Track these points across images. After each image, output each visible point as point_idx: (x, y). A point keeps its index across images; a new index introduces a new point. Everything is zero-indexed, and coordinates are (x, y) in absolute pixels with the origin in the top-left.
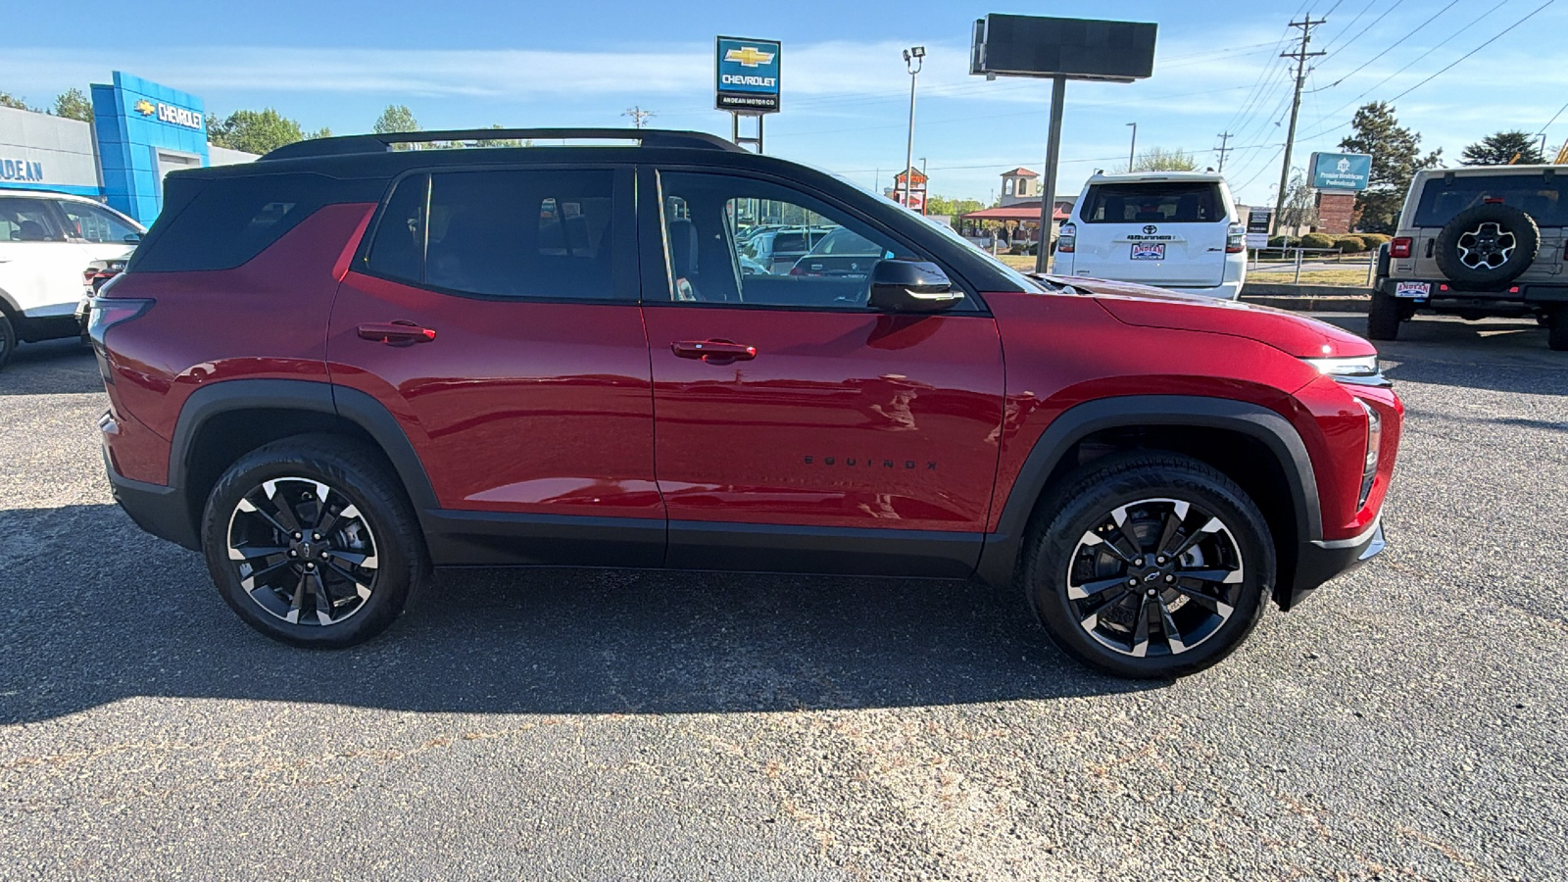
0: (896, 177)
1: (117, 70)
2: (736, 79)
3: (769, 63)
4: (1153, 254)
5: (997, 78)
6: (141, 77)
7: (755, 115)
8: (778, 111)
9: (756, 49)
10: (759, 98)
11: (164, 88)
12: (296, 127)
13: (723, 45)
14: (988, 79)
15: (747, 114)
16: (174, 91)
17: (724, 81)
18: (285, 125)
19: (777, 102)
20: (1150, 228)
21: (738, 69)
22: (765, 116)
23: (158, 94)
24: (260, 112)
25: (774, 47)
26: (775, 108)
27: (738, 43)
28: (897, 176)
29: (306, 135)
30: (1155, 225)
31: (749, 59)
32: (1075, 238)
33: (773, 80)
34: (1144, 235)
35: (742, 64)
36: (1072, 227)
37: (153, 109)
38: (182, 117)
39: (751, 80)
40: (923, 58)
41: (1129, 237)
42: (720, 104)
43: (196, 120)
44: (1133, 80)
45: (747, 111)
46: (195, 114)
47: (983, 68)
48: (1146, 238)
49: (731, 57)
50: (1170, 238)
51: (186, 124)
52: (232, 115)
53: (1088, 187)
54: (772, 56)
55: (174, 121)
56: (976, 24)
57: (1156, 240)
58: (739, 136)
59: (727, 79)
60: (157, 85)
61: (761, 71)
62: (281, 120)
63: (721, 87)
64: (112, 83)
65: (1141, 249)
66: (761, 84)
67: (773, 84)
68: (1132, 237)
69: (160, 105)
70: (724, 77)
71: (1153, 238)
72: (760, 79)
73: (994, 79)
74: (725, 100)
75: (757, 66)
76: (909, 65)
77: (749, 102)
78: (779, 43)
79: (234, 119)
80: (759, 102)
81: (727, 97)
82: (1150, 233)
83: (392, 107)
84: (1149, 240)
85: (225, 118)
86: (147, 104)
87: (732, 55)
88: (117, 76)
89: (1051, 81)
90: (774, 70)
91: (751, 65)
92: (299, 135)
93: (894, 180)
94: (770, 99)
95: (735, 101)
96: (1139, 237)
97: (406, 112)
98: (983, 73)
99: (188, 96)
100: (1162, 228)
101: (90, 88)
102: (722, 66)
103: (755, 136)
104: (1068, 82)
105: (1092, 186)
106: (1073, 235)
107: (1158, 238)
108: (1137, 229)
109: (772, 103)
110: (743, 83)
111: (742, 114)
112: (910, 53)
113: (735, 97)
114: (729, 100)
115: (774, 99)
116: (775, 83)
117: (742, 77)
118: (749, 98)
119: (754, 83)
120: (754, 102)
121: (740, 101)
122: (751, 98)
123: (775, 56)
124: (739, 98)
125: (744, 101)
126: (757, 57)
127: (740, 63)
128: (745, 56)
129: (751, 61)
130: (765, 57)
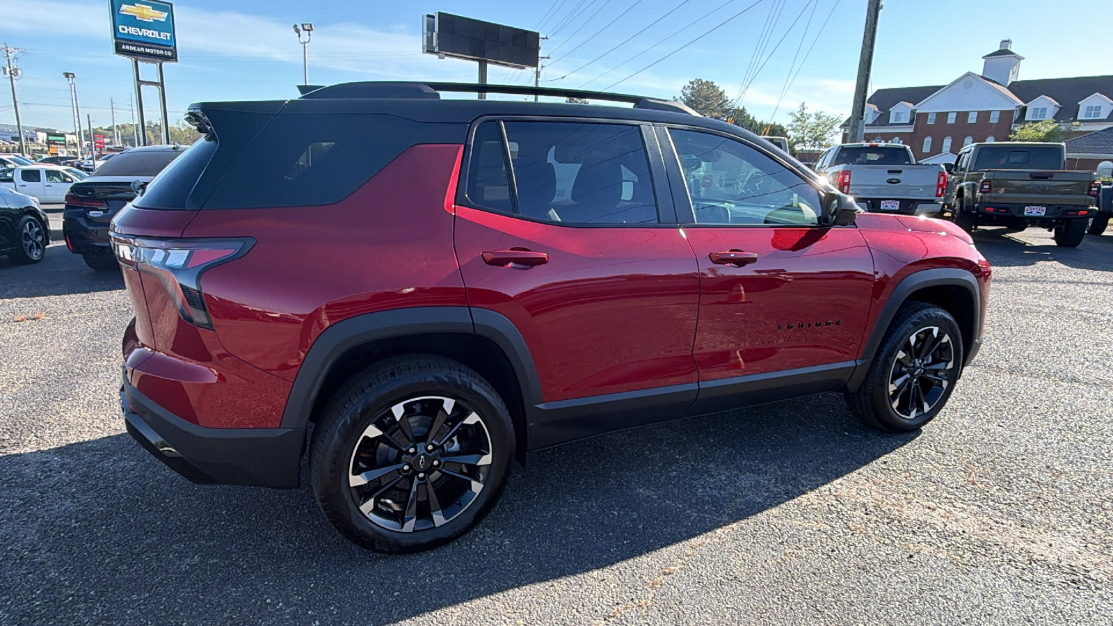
2: (133, 30)
3: (164, 20)
5: (446, 58)
7: (154, 62)
8: (176, 60)
9: (150, 7)
10: (157, 49)
14: (440, 58)
15: (147, 62)
17: (121, 30)
19: (174, 51)
21: (134, 22)
22: (164, 64)
25: (166, 7)
26: (174, 58)
31: (143, 14)
33: (168, 35)
35: (138, 18)
39: (149, 33)
40: (311, 32)
42: (119, 50)
44: (524, 68)
45: (147, 59)
47: (436, 50)
49: (126, 11)
54: (166, 15)
56: (426, 18)
58: (141, 79)
59: (124, 29)
61: (158, 26)
63: (118, 36)
66: (158, 37)
67: (169, 38)
70: (120, 27)
72: (156, 33)
74: (124, 47)
75: (152, 21)
76: (299, 36)
77: (148, 51)
78: (171, 5)
80: (159, 52)
81: (125, 44)
87: (127, 9)
90: (169, 25)
91: (146, 20)
94: (167, 50)
95: (134, 48)
98: (438, 53)
102: (117, 18)
103: (157, 80)
104: (489, 66)
109: (170, 53)
110: (141, 34)
111: (141, 61)
112: (300, 27)
113: (133, 46)
114: (127, 47)
115: (171, 51)
116: (170, 36)
117: (138, 29)
118: (148, 48)
119: (151, 35)
120: (152, 51)
121: (139, 49)
122: (150, 48)
123: (168, 16)
124: (137, 46)
125: (142, 49)
126: (152, 14)
127: (135, 17)
128: (140, 11)
129: (145, 16)
130: (160, 15)
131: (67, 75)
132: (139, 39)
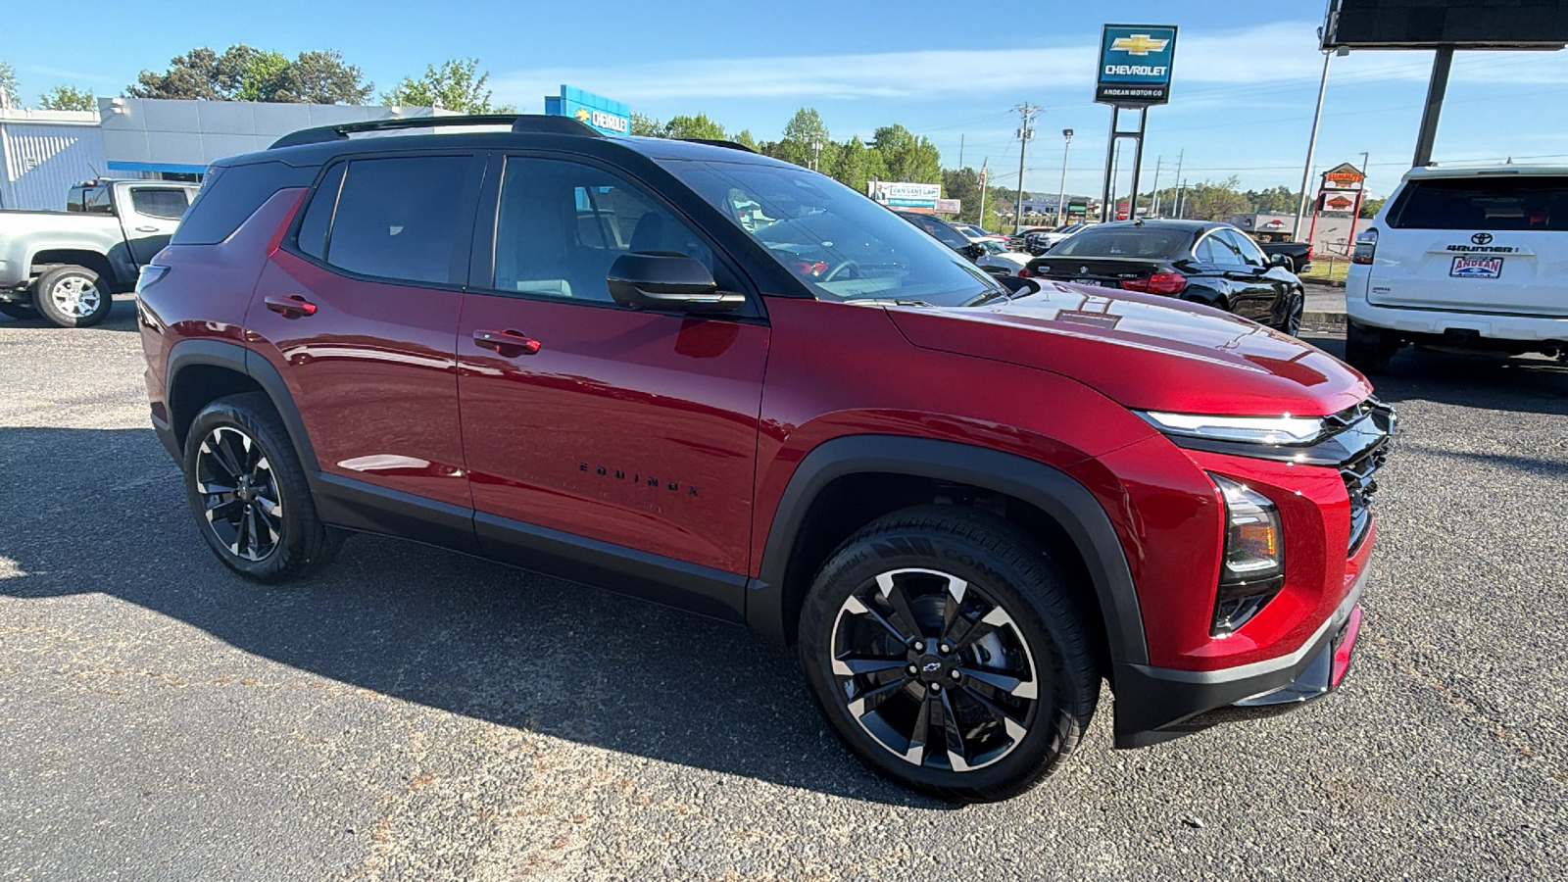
0: (1324, 175)
1: (564, 83)
2: (1120, 70)
3: (1161, 50)
4: (1483, 271)
5: (1351, 52)
6: (582, 89)
7: (1139, 107)
8: (1166, 102)
9: (1149, 36)
10: (1144, 89)
11: (601, 98)
12: (721, 129)
13: (1110, 33)
15: (1130, 107)
16: (607, 100)
17: (1107, 72)
18: (713, 127)
19: (1166, 92)
20: (1482, 237)
21: (1125, 58)
22: (1150, 109)
23: (595, 103)
24: (693, 118)
25: (1169, 33)
26: (1163, 99)
27: (1126, 31)
28: (1325, 173)
29: (729, 137)
30: (1491, 232)
31: (1138, 47)
32: (1375, 247)
33: (1163, 69)
34: (1472, 245)
35: (1130, 53)
36: (1374, 233)
37: (589, 116)
38: (611, 123)
39: (1139, 70)
41: (1449, 248)
42: (1100, 97)
43: (622, 125)
44: (1562, 47)
45: (1131, 104)
46: (622, 120)
47: (1333, 42)
48: (1473, 249)
49: (1118, 46)
50: (1510, 250)
51: (613, 128)
52: (672, 120)
53: (1406, 183)
54: (1165, 43)
55: (604, 126)
57: (1488, 252)
58: (1117, 130)
59: (1111, 70)
60: (594, 96)
61: (1152, 59)
62: (710, 123)
63: (1103, 79)
64: (559, 95)
65: (1463, 263)
66: (1149, 74)
67: (1163, 73)
68: (1454, 248)
69: (595, 113)
70: (1107, 67)
71: (1483, 249)
72: (1148, 69)
73: (1347, 54)
74: (1106, 92)
75: (1146, 54)
77: (1133, 93)
78: (1176, 28)
79: (672, 123)
80: (1144, 93)
81: (1108, 89)
82: (1481, 243)
83: (802, 111)
84: (1479, 252)
85: (666, 123)
86: (585, 112)
87: (1120, 44)
88: (564, 88)
89: (1432, 54)
90: (1167, 58)
91: (1139, 54)
92: (722, 135)
93: (1322, 178)
94: (1158, 89)
95: (1118, 92)
96: (1464, 248)
97: (814, 114)
98: (1334, 47)
99: (618, 104)
100: (1500, 237)
101: (544, 100)
102: (1107, 56)
103: (1136, 129)
105: (1410, 181)
106: (1373, 243)
107: (1492, 249)
108: (1464, 237)
109: (1160, 93)
110: (1130, 73)
111: (1123, 107)
113: (1117, 89)
114: (1111, 92)
115: (1163, 90)
116: (1166, 71)
117: (1127, 67)
118: (1133, 89)
119: (1142, 73)
120: (1138, 93)
121: (1123, 93)
122: (1136, 89)
123: (1169, 43)
124: (1121, 89)
125: (1127, 92)
126: (1148, 45)
127: (1128, 52)
128: (1134, 44)
129: (1140, 49)
130: (1158, 44)
131: (1065, 132)
132: (1128, 80)
